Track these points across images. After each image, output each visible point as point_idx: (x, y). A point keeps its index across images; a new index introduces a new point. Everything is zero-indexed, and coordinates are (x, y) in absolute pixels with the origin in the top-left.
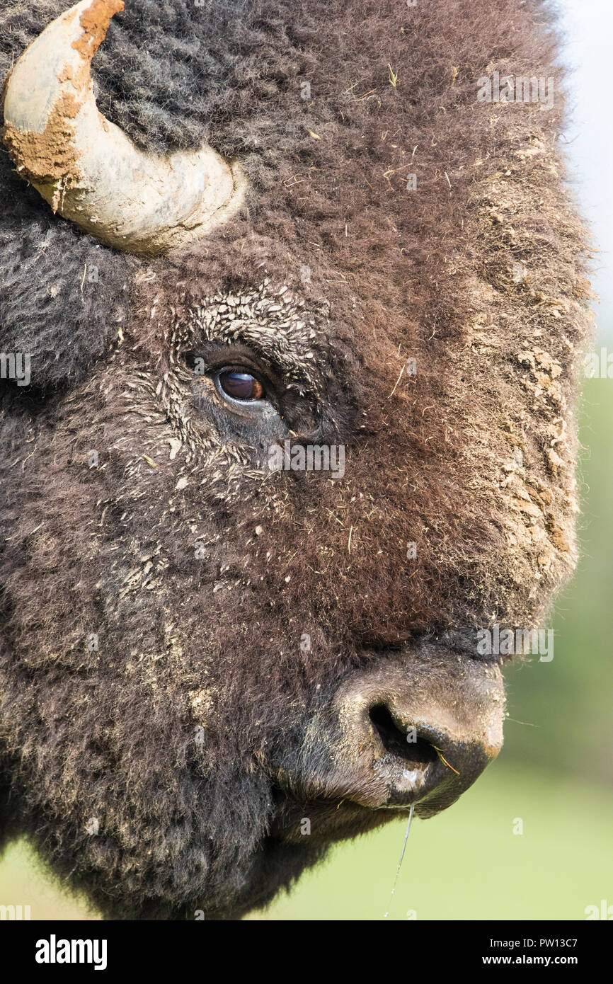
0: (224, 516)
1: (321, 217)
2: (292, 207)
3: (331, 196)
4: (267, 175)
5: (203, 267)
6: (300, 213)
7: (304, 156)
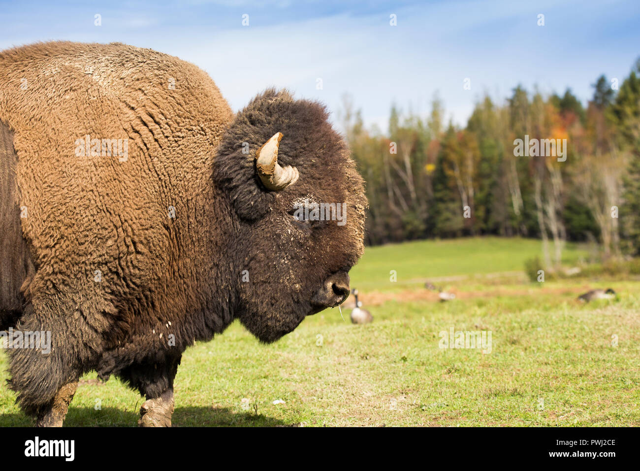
0: (301, 245)
1: (319, 179)
2: (312, 177)
3: (320, 174)
4: (304, 170)
5: (294, 192)
6: (314, 178)
7: (313, 165)
